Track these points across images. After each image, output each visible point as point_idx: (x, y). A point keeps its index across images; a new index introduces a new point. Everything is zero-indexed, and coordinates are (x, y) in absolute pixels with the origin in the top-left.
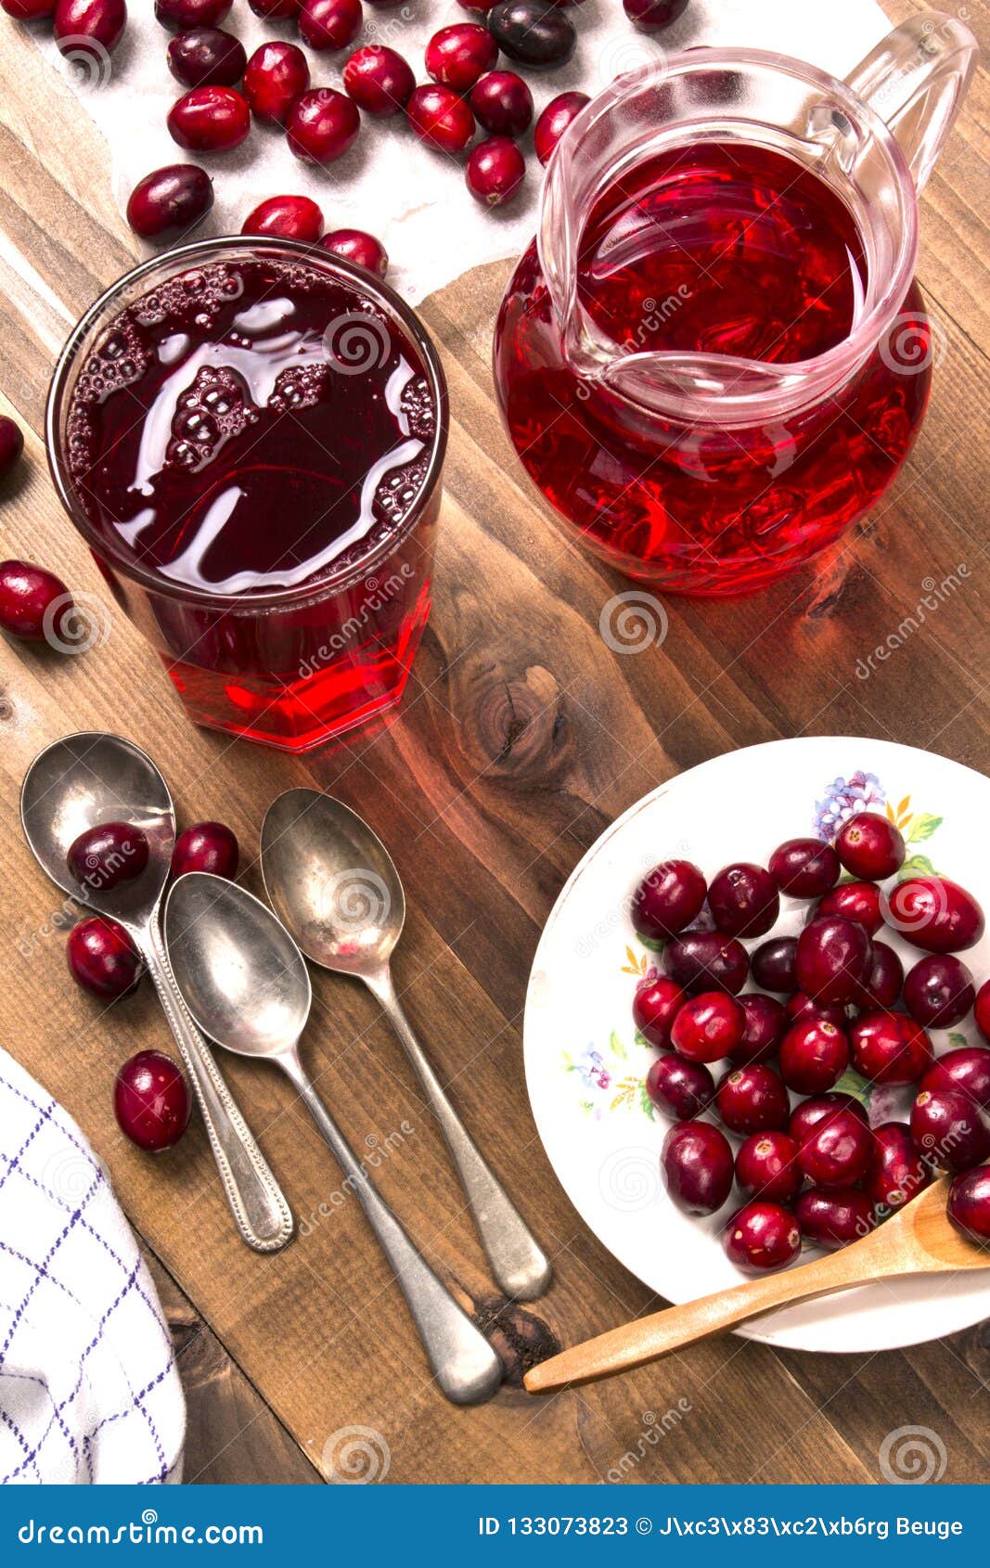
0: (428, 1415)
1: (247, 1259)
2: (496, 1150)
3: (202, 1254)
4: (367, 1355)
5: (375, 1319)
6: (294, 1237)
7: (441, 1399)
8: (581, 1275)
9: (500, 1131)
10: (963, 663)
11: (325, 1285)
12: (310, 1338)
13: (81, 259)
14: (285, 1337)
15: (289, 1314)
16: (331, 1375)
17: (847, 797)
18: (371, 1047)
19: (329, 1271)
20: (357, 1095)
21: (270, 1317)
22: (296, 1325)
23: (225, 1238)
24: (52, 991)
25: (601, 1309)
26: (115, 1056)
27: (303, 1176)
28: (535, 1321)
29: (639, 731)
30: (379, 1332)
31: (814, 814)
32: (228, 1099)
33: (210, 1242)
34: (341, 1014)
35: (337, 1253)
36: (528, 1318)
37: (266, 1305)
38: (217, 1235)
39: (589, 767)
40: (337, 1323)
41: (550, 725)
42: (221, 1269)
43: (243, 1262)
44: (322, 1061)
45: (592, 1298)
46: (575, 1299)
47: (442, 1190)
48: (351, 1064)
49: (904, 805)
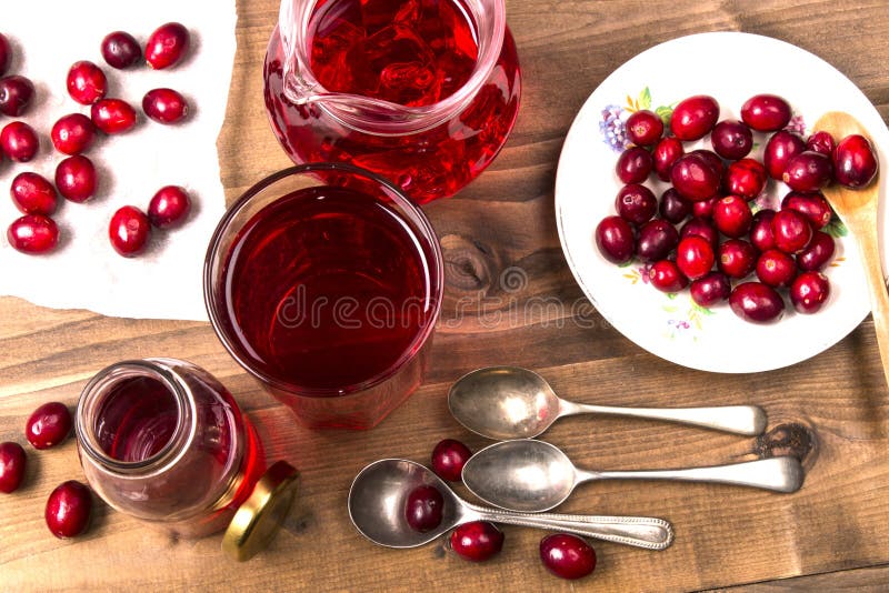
0: (796, 507)
1: (670, 554)
2: (682, 400)
3: (654, 575)
4: (750, 521)
5: (734, 506)
6: (671, 525)
7: (792, 497)
8: (767, 394)
9: (674, 393)
10: (563, 33)
11: (703, 523)
12: (726, 544)
13: (71, 348)
14: (719, 556)
15: (709, 548)
16: (751, 544)
17: (610, 125)
18: (595, 433)
19: (698, 517)
20: (615, 454)
21: (705, 559)
22: (716, 548)
23: (653, 560)
24: (474, 579)
25: (790, 393)
26: (526, 565)
27: (642, 504)
28: (778, 429)
29: (505, 208)
30: (742, 508)
31: (608, 146)
32: (585, 518)
33: (650, 568)
34: (569, 438)
35: (691, 507)
36: (775, 432)
37: (698, 557)
38: (649, 563)
39: (510, 244)
40: (726, 527)
41: (476, 250)
42: (667, 570)
43: (669, 558)
44: (588, 461)
45: (782, 395)
46: (779, 403)
47: (688, 438)
48: (598, 448)
49: (630, 100)
